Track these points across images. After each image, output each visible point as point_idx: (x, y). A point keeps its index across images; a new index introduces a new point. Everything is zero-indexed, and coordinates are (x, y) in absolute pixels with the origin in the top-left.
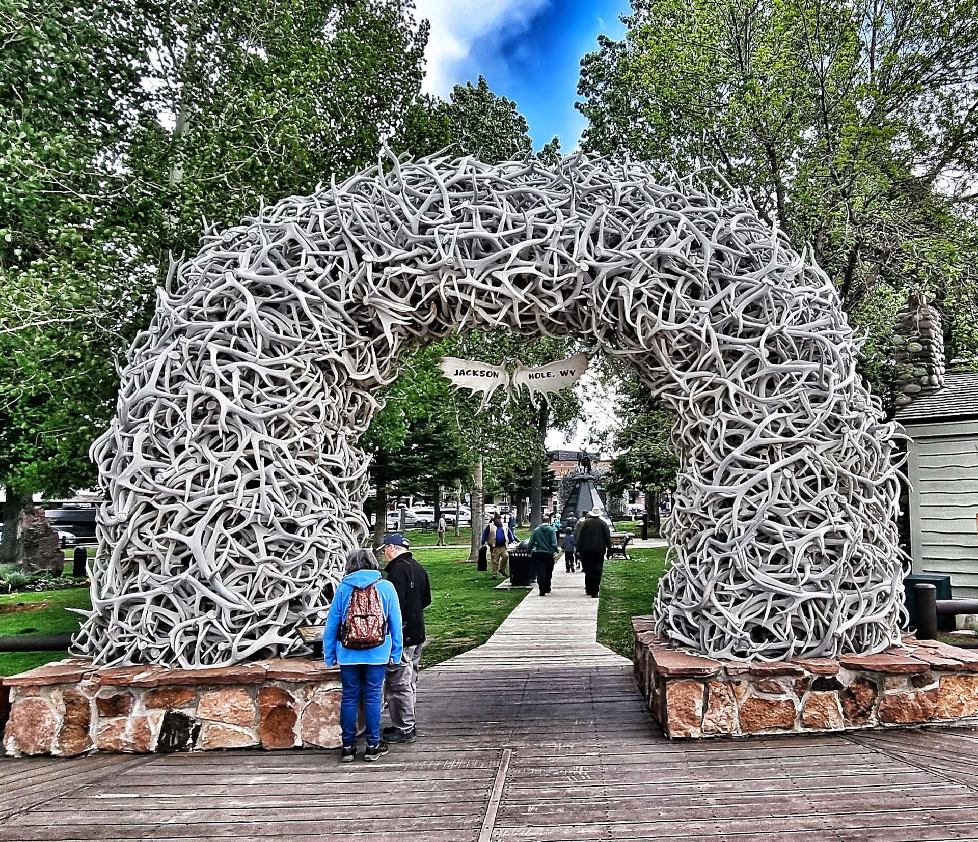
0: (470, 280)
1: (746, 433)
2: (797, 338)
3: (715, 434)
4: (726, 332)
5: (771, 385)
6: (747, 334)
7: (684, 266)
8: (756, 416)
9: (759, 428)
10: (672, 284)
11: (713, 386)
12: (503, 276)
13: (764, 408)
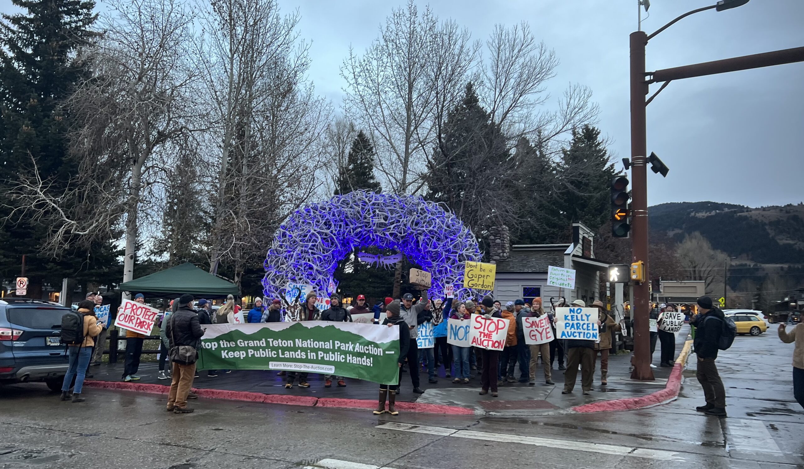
0: (378, 234)
1: (451, 281)
2: (466, 255)
3: (442, 280)
4: (446, 252)
5: (458, 267)
6: (453, 252)
7: (436, 233)
8: (454, 276)
9: (455, 280)
10: (433, 238)
11: (442, 267)
12: (388, 233)
13: (457, 274)
